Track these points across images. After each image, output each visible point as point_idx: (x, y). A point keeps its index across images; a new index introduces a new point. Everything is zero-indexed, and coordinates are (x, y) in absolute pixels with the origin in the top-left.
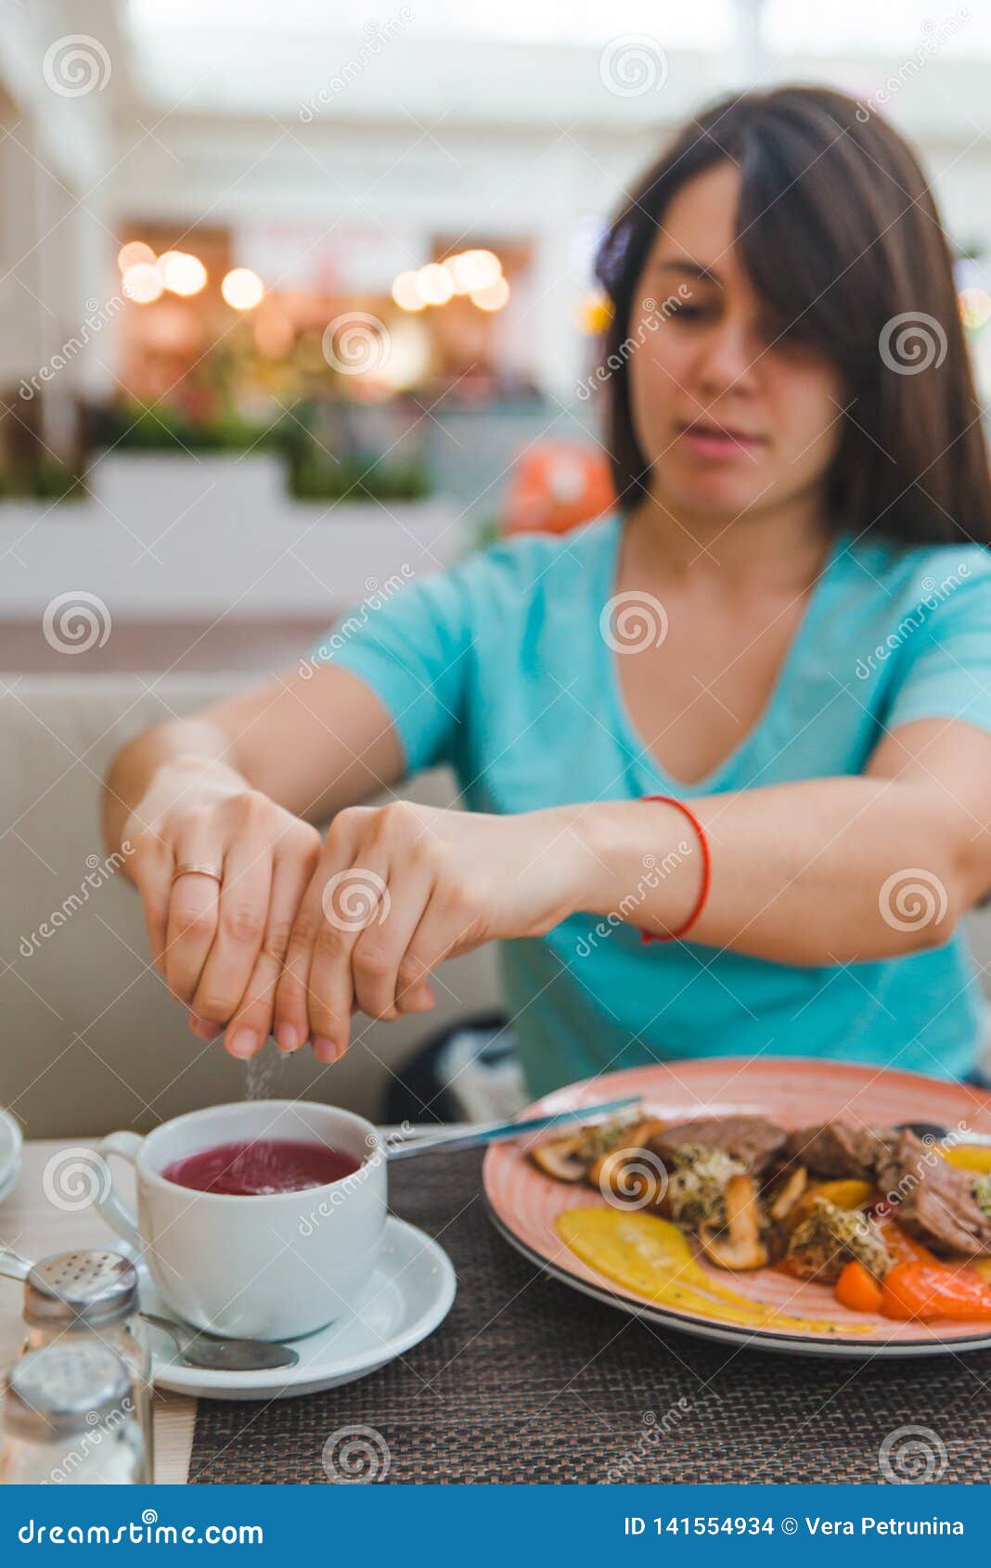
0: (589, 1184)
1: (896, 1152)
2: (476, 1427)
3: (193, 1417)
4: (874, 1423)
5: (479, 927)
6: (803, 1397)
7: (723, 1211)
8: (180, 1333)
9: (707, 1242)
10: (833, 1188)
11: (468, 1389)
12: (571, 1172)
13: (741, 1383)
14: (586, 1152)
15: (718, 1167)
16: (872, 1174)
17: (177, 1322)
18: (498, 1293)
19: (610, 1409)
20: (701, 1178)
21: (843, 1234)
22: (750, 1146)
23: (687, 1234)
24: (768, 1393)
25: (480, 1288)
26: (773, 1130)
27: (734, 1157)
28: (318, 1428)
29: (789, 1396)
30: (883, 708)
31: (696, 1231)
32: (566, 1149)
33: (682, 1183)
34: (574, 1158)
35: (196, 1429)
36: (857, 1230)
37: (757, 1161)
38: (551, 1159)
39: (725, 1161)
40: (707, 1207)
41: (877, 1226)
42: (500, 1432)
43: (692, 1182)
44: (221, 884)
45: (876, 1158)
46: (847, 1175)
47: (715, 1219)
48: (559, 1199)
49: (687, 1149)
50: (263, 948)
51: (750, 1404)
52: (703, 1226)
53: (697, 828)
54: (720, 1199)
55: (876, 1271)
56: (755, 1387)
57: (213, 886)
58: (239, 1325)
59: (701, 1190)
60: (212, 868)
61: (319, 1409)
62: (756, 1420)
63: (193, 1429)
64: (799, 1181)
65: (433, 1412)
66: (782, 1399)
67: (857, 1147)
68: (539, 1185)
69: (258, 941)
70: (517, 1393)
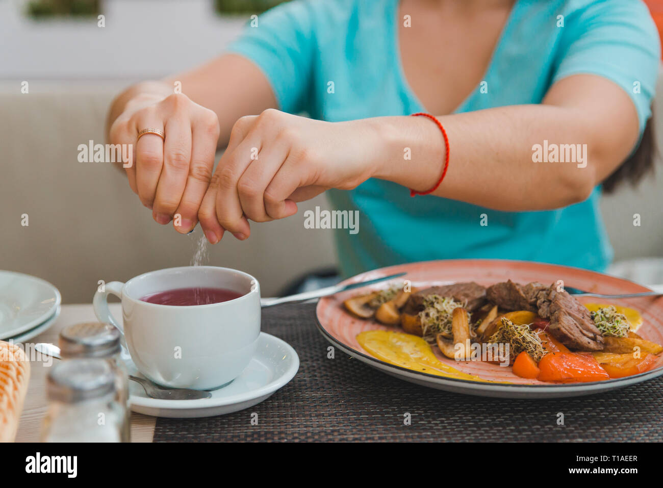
0: (375, 320)
1: (548, 295)
2: (310, 432)
3: (154, 427)
4: (532, 431)
5: (314, 177)
6: (494, 420)
7: (450, 329)
8: (147, 385)
9: (441, 344)
10: (512, 315)
11: (306, 415)
12: (366, 314)
13: (458, 413)
14: (375, 303)
15: (448, 305)
16: (535, 307)
17: (145, 379)
18: (324, 373)
19: (384, 424)
20: (438, 312)
21: (517, 336)
22: (466, 296)
23: (430, 343)
24: (473, 418)
25: (314, 371)
26: (480, 288)
27: (456, 301)
28: (222, 432)
29: (485, 419)
30: (553, 71)
31: (435, 341)
32: (363, 301)
33: (427, 315)
34: (367, 306)
35: (155, 432)
36: (525, 333)
37: (470, 303)
38: (354, 307)
39: (452, 302)
40: (441, 327)
41: (537, 333)
42: (323, 434)
43: (433, 313)
44: (164, 141)
45: (537, 298)
46: (521, 308)
47: (445, 332)
48: (358, 326)
49: (431, 297)
50: (190, 173)
51: (463, 423)
52: (438, 336)
53: (443, 132)
54: (449, 322)
55: (536, 356)
56: (466, 415)
57: (160, 141)
58: (178, 380)
59: (438, 318)
60: (159, 131)
61: (223, 423)
62: (466, 429)
63: (153, 432)
64: (493, 313)
65: (286, 425)
66: (481, 420)
67: (527, 292)
68: (348, 320)
69: (187, 169)
70: (333, 417)
